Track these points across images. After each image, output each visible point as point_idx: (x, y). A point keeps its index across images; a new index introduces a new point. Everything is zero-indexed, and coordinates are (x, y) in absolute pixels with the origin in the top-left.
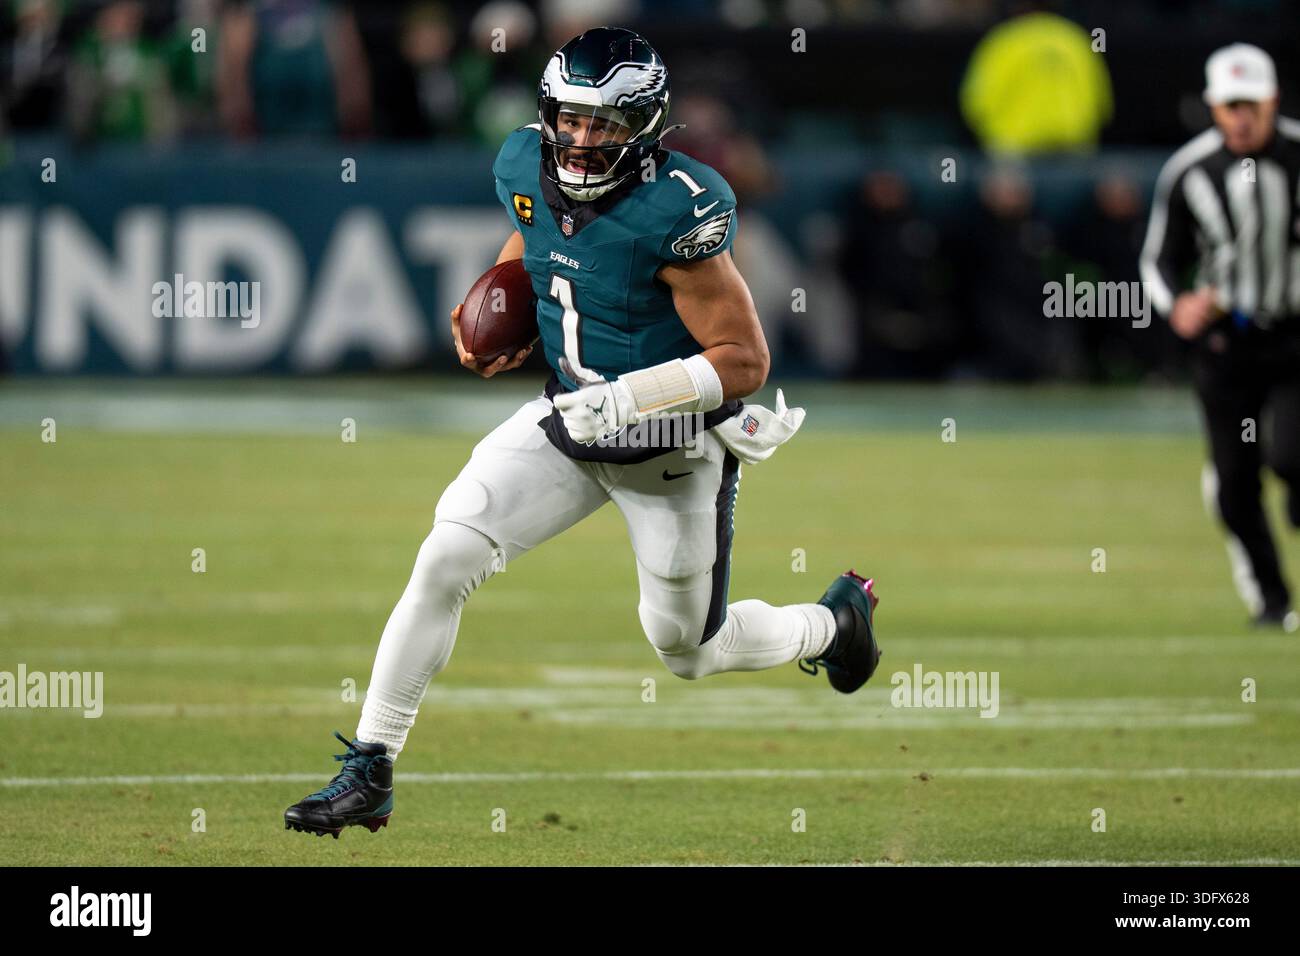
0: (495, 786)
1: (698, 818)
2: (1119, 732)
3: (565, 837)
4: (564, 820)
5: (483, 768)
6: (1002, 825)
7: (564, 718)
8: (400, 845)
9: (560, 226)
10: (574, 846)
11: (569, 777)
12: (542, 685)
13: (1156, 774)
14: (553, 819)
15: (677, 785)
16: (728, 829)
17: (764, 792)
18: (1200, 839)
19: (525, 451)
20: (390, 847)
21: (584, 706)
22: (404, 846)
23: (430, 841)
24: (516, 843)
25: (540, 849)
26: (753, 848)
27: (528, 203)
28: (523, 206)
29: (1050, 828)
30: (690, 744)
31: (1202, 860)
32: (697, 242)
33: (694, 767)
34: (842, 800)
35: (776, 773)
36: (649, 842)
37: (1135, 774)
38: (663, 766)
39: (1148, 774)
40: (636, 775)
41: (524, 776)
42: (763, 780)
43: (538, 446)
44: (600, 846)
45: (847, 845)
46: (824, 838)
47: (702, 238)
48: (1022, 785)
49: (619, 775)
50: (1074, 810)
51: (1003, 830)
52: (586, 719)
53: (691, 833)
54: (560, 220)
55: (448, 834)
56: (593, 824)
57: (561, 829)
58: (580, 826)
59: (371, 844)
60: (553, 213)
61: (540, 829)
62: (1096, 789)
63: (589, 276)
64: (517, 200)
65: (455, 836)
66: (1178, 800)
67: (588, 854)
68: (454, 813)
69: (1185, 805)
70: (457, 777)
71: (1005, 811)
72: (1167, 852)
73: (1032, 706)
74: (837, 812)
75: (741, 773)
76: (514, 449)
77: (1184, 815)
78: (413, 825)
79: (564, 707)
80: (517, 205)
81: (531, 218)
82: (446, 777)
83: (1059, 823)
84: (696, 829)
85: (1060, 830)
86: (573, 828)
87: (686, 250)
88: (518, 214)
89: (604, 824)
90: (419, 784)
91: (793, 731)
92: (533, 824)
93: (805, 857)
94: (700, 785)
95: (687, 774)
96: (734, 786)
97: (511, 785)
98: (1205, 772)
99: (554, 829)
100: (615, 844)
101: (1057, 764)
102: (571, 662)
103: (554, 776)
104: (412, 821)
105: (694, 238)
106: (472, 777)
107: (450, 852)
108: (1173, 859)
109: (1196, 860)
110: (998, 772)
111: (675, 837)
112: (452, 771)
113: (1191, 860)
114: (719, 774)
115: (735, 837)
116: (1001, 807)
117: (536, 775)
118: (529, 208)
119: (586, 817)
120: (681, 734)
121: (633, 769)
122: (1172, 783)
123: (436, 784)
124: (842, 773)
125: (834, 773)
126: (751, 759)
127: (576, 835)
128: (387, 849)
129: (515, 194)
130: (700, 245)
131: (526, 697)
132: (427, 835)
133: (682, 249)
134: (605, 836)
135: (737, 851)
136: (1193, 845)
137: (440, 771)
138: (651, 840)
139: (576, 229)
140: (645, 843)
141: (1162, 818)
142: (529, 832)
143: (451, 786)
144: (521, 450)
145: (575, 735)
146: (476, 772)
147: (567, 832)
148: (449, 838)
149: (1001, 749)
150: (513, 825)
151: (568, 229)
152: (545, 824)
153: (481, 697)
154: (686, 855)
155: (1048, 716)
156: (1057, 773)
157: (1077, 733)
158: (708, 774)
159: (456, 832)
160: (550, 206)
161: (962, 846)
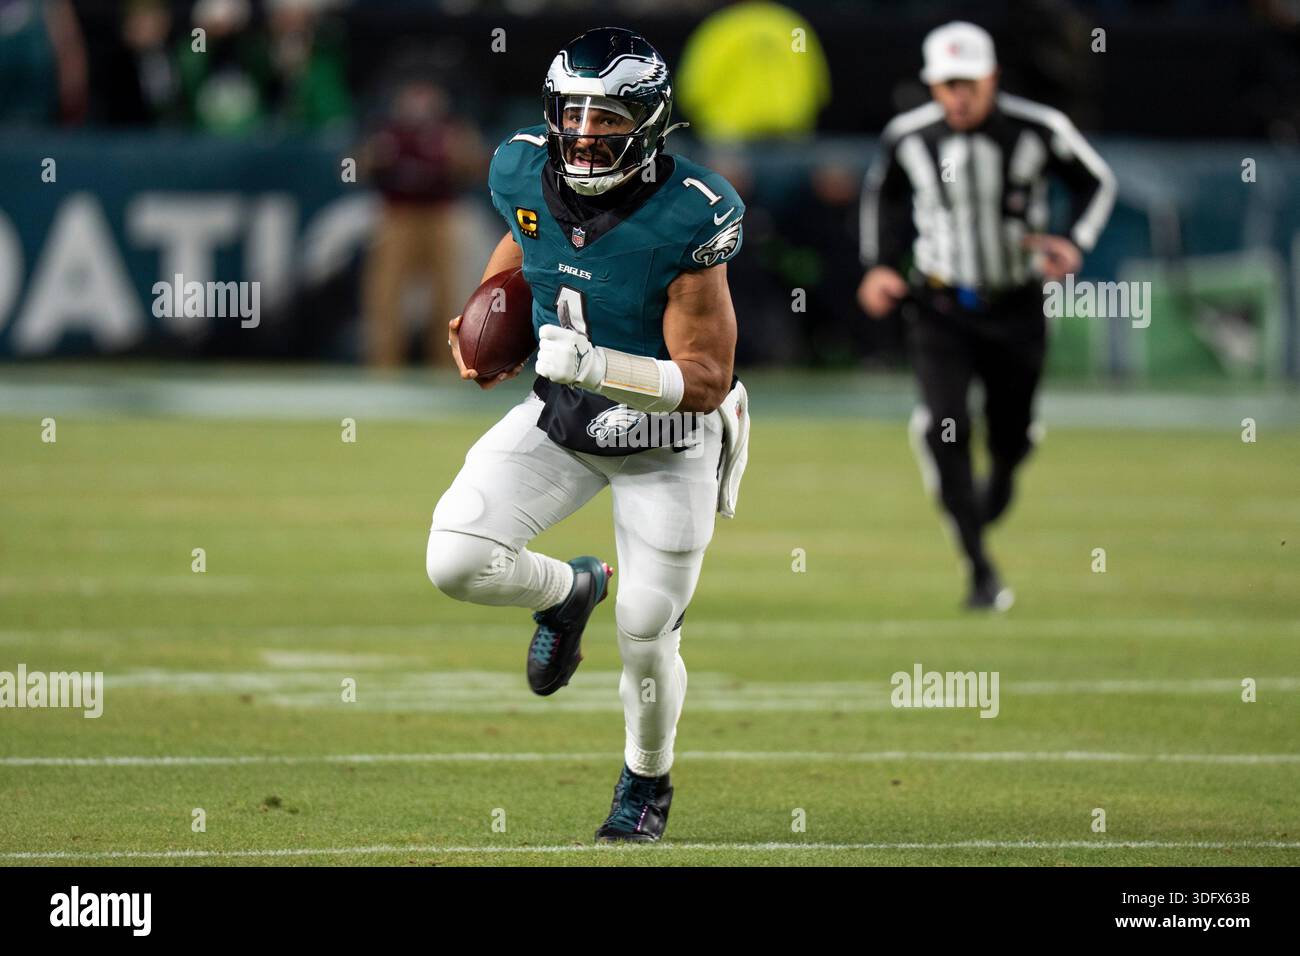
0: (214, 769)
1: (418, 802)
2: (837, 715)
3: (286, 820)
4: (285, 803)
5: (203, 751)
6: (721, 808)
7: (284, 701)
8: (120, 827)
9: (570, 239)
10: (295, 829)
11: (290, 761)
12: (261, 668)
13: (874, 757)
14: (274, 802)
15: (399, 769)
16: (448, 812)
17: (485, 775)
18: (918, 821)
19: (519, 453)
20: (111, 831)
21: (305, 689)
22: (125, 829)
23: (151, 825)
24: (237, 827)
25: (260, 832)
26: (474, 831)
27: (533, 217)
28: (527, 220)
29: (768, 810)
30: (408, 727)
31: (920, 842)
32: (716, 248)
33: (416, 750)
34: (562, 783)
35: (496, 756)
36: (369, 826)
37: (854, 757)
38: (385, 749)
39: (866, 757)
40: (356, 759)
41: (244, 760)
42: (484, 763)
43: (532, 449)
44: (321, 828)
45: (567, 828)
46: (544, 821)
47: (720, 246)
48: (741, 766)
49: (340, 759)
50: (792, 793)
51: (723, 813)
52: (306, 702)
53: (411, 816)
54: (569, 234)
55: (168, 818)
56: (314, 808)
57: (282, 812)
58: (301, 810)
59: (92, 828)
60: (561, 227)
61: (261, 812)
62: (814, 772)
63: (603, 285)
64: (520, 214)
65: (176, 819)
66: (896, 783)
67: (308, 837)
68: (175, 796)
69: (903, 788)
70: (178, 761)
71: (724, 794)
72: (885, 834)
73: (751, 689)
74: (557, 796)
75: (460, 757)
76: (507, 452)
77: (902, 799)
78: (134, 809)
79: (285, 691)
80: (521, 219)
81: (536, 231)
82: (167, 761)
83: (779, 806)
84: (417, 812)
85: (778, 812)
86: (294, 812)
87: (706, 258)
88: (520, 227)
89: (325, 808)
90: (140, 768)
91: (513, 715)
92: (254, 807)
93: (525, 840)
94: (421, 769)
95: (407, 758)
96: (455, 769)
97: (232, 768)
98: (923, 755)
99: (275, 813)
100: (335, 827)
101: (775, 748)
102: (291, 646)
103: (275, 759)
104: (132, 805)
105: (714, 246)
106: (193, 760)
107: (171, 836)
108: (891, 842)
109: (913, 842)
110: (718, 755)
111: (395, 821)
112: (172, 755)
113: (909, 843)
114: (440, 757)
115: (456, 820)
116: (720, 790)
117: (257, 759)
118: (533, 222)
119: (307, 800)
120: (401, 718)
121: (352, 753)
122: (890, 766)
123: (157, 767)
124: (563, 756)
125: (553, 756)
126: (471, 743)
127: (298, 817)
128: (108, 832)
129: (518, 208)
130: (719, 251)
131: (247, 681)
132: (149, 818)
133: (702, 257)
134: (326, 819)
135: (457, 834)
136: (910, 826)
137: (161, 755)
138: (372, 823)
139: (588, 241)
140: (365, 826)
141: (879, 800)
142: (250, 816)
143: (173, 769)
144: (513, 453)
145: (295, 718)
146: (197, 756)
147: (288, 815)
148: (170, 821)
149: (719, 732)
150: (233, 808)
151: (579, 240)
152: (266, 807)
153: (202, 680)
154: (407, 838)
155: (767, 699)
156: (777, 756)
157: (795, 717)
158: (428, 757)
159: (177, 816)
160: (557, 220)
161: (682, 828)
